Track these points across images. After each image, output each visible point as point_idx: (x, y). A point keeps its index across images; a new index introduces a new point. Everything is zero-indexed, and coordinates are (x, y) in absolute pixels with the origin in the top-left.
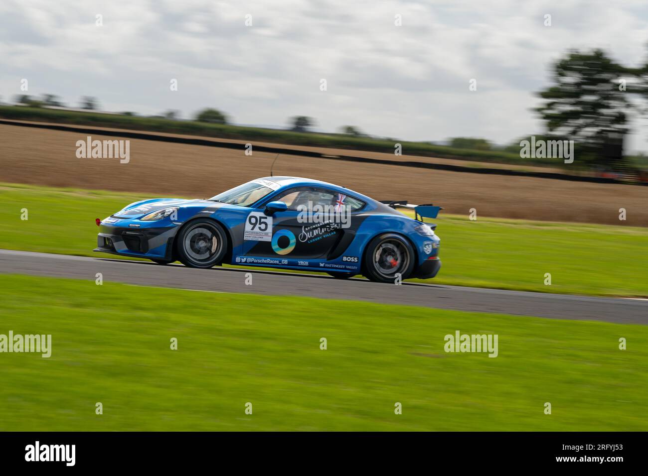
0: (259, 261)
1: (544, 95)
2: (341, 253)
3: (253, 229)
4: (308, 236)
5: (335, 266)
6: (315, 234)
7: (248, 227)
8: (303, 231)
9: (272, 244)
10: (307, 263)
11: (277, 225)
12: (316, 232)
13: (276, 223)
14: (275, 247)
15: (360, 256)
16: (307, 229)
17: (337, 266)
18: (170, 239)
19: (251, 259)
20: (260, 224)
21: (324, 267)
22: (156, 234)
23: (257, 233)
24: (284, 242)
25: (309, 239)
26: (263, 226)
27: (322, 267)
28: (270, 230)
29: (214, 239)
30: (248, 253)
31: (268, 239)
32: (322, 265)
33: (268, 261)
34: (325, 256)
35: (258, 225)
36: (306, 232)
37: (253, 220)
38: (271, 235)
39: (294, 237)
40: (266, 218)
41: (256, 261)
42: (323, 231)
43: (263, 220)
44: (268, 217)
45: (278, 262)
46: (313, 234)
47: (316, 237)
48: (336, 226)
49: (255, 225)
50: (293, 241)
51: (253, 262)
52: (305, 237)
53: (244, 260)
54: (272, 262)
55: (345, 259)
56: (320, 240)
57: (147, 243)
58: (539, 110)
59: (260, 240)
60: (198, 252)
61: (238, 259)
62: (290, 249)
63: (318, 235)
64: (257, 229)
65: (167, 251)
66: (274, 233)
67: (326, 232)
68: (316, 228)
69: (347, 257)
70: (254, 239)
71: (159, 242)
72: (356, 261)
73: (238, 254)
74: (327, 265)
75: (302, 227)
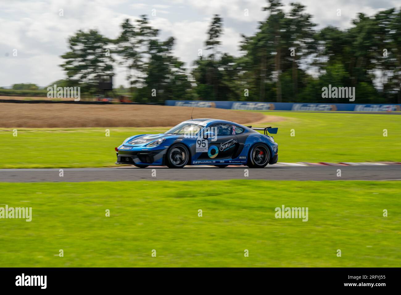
0: (203, 162)
1: (64, 57)
2: (238, 155)
3: (199, 147)
4: (224, 147)
5: (236, 162)
6: (226, 147)
7: (197, 146)
8: (221, 146)
9: (208, 153)
10: (224, 161)
11: (210, 144)
12: (227, 146)
13: (209, 143)
14: (209, 154)
15: (247, 156)
16: (223, 144)
17: (237, 162)
18: (164, 155)
19: (199, 162)
20: (202, 144)
21: (231, 163)
22: (157, 153)
23: (201, 148)
24: (213, 152)
25: (224, 149)
26: (204, 145)
27: (230, 163)
28: (207, 146)
29: (183, 153)
30: (198, 159)
31: (206, 151)
32: (230, 162)
33: (207, 162)
34: (231, 157)
35: (202, 145)
36: (223, 146)
37: (199, 142)
38: (207, 149)
39: (218, 149)
40: (204, 140)
41: (201, 162)
42: (230, 145)
43: (203, 142)
44: (205, 140)
45: (211, 162)
46: (225, 146)
47: (227, 148)
48: (235, 142)
49: (200, 144)
50: (217, 151)
51: (200, 163)
52: (222, 148)
53: (196, 163)
54: (208, 162)
55: (240, 158)
56: (229, 149)
57: (153, 158)
58: (62, 66)
59: (203, 152)
60: (176, 160)
61: (194, 162)
62: (216, 155)
63: (228, 147)
64: (201, 147)
65: (163, 161)
66: (209, 148)
67: (231, 145)
68: (227, 144)
69: (241, 157)
70: (201, 152)
71: (158, 157)
72: (245, 158)
73: (194, 160)
74: (232, 162)
75: (220, 144)
